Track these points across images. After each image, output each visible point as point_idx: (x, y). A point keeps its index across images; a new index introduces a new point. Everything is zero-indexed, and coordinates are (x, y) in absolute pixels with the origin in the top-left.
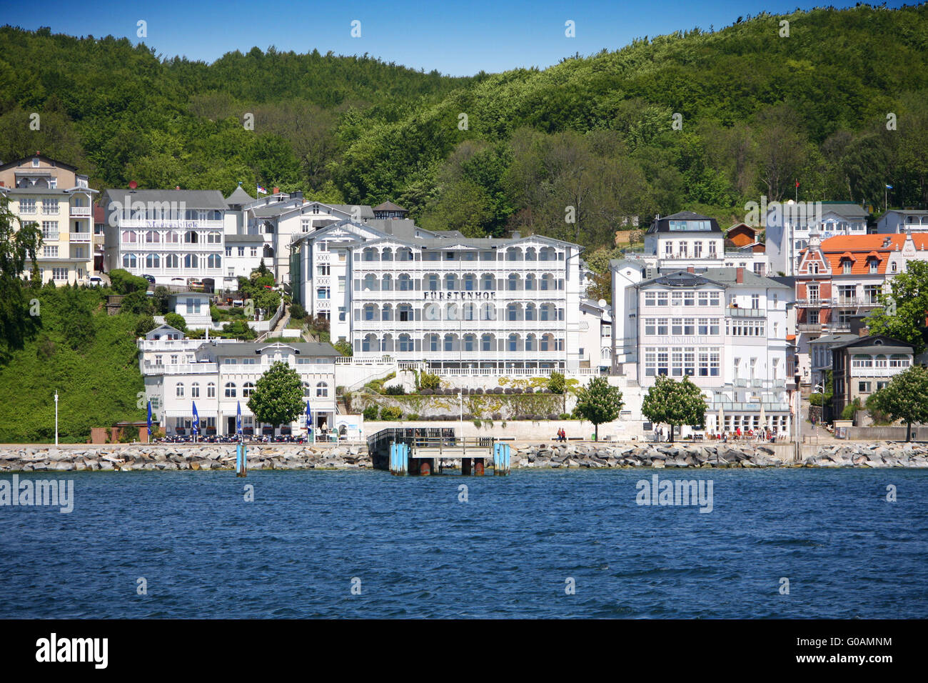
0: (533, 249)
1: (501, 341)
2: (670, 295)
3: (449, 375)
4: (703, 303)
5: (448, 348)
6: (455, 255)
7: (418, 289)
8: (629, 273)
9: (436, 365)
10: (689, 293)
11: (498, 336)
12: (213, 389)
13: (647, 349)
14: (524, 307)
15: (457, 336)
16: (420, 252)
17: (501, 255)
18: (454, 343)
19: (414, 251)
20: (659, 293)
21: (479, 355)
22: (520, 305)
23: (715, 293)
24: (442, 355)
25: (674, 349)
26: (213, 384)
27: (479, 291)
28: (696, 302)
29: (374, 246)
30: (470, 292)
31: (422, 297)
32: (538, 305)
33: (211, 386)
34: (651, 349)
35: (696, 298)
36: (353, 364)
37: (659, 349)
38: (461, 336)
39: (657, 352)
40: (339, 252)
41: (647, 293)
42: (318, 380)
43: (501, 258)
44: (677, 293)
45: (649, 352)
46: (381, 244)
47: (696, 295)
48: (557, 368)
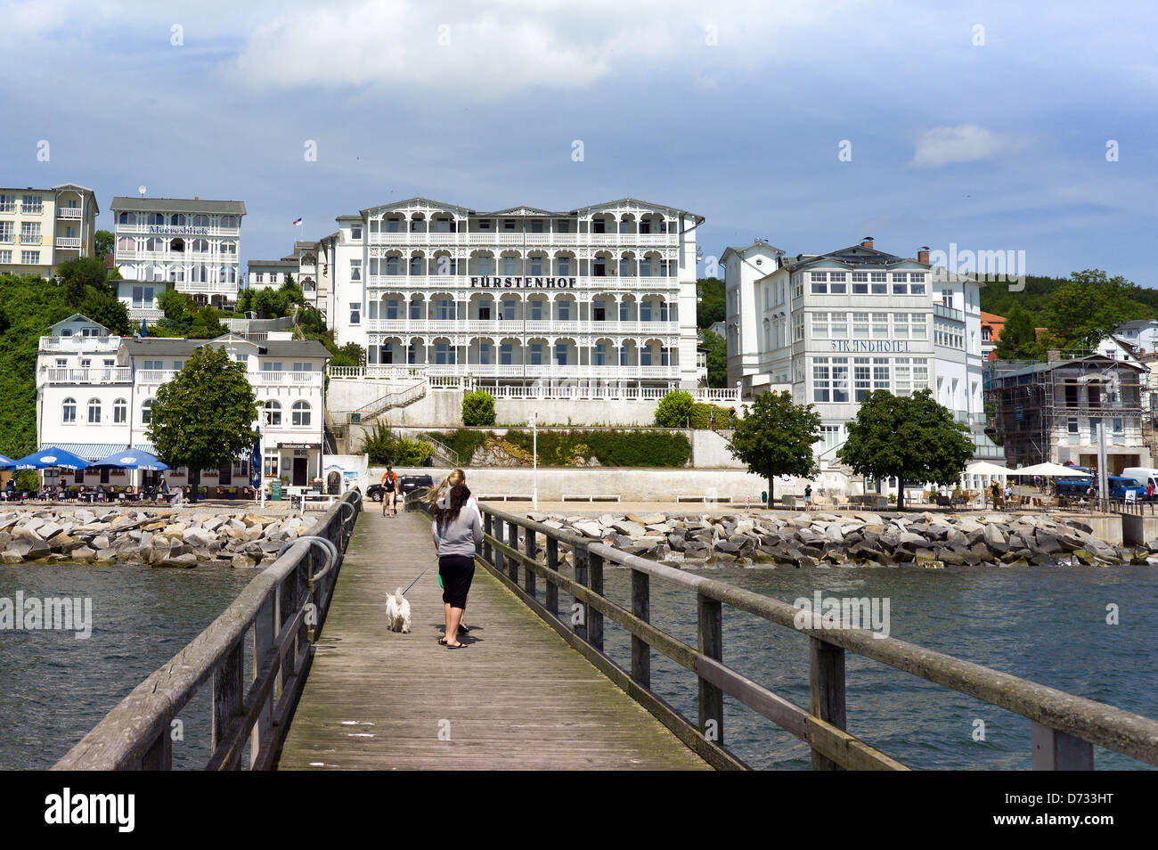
0: (632, 217)
1: (584, 350)
2: (849, 276)
3: (508, 397)
4: (899, 289)
5: (506, 360)
6: (516, 224)
7: (462, 273)
8: (759, 262)
9: (487, 382)
10: (879, 274)
11: (579, 343)
12: (124, 409)
13: (815, 360)
14: (619, 299)
15: (520, 342)
16: (466, 219)
17: (584, 224)
18: (514, 354)
19: (457, 218)
20: (832, 274)
21: (552, 370)
22: (612, 297)
23: (917, 275)
24: (497, 370)
25: (856, 361)
26: (124, 402)
27: (551, 277)
28: (890, 289)
29: (400, 210)
30: (539, 277)
31: (468, 284)
32: (639, 298)
33: (120, 405)
34: (821, 360)
35: (890, 281)
36: (360, 378)
37: (835, 360)
38: (524, 341)
39: (831, 365)
40: (353, 226)
41: (813, 274)
42: (295, 397)
43: (584, 229)
44: (860, 274)
45: (818, 365)
46: (409, 209)
47: (890, 277)
48: (672, 388)
